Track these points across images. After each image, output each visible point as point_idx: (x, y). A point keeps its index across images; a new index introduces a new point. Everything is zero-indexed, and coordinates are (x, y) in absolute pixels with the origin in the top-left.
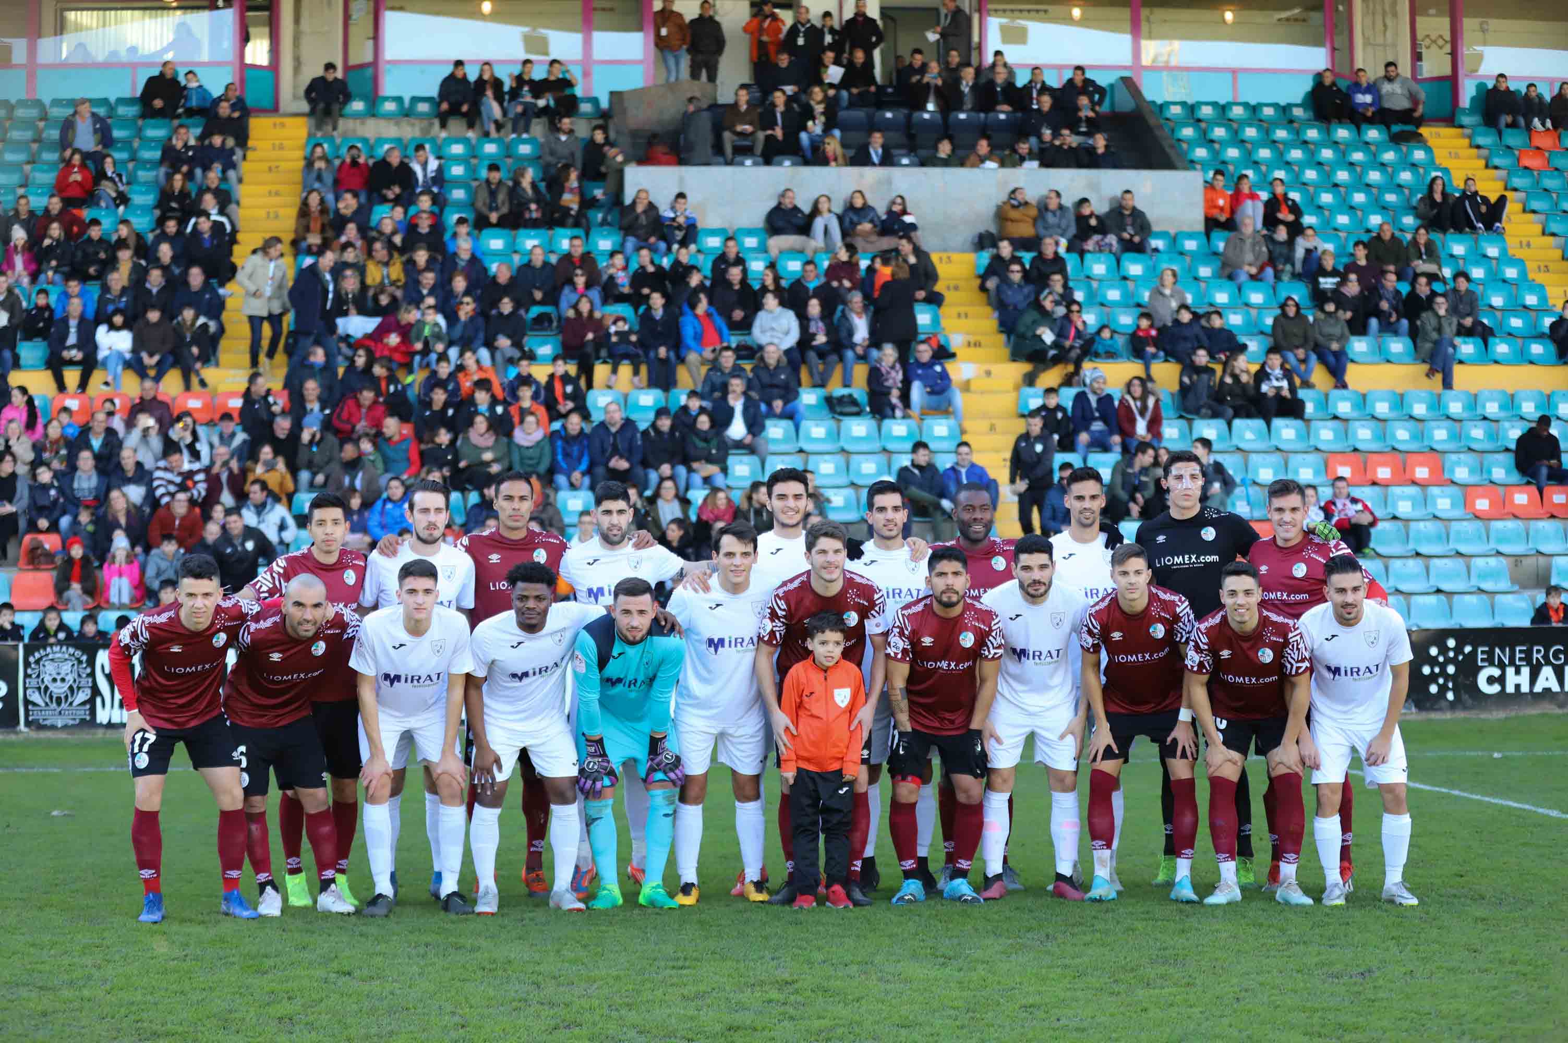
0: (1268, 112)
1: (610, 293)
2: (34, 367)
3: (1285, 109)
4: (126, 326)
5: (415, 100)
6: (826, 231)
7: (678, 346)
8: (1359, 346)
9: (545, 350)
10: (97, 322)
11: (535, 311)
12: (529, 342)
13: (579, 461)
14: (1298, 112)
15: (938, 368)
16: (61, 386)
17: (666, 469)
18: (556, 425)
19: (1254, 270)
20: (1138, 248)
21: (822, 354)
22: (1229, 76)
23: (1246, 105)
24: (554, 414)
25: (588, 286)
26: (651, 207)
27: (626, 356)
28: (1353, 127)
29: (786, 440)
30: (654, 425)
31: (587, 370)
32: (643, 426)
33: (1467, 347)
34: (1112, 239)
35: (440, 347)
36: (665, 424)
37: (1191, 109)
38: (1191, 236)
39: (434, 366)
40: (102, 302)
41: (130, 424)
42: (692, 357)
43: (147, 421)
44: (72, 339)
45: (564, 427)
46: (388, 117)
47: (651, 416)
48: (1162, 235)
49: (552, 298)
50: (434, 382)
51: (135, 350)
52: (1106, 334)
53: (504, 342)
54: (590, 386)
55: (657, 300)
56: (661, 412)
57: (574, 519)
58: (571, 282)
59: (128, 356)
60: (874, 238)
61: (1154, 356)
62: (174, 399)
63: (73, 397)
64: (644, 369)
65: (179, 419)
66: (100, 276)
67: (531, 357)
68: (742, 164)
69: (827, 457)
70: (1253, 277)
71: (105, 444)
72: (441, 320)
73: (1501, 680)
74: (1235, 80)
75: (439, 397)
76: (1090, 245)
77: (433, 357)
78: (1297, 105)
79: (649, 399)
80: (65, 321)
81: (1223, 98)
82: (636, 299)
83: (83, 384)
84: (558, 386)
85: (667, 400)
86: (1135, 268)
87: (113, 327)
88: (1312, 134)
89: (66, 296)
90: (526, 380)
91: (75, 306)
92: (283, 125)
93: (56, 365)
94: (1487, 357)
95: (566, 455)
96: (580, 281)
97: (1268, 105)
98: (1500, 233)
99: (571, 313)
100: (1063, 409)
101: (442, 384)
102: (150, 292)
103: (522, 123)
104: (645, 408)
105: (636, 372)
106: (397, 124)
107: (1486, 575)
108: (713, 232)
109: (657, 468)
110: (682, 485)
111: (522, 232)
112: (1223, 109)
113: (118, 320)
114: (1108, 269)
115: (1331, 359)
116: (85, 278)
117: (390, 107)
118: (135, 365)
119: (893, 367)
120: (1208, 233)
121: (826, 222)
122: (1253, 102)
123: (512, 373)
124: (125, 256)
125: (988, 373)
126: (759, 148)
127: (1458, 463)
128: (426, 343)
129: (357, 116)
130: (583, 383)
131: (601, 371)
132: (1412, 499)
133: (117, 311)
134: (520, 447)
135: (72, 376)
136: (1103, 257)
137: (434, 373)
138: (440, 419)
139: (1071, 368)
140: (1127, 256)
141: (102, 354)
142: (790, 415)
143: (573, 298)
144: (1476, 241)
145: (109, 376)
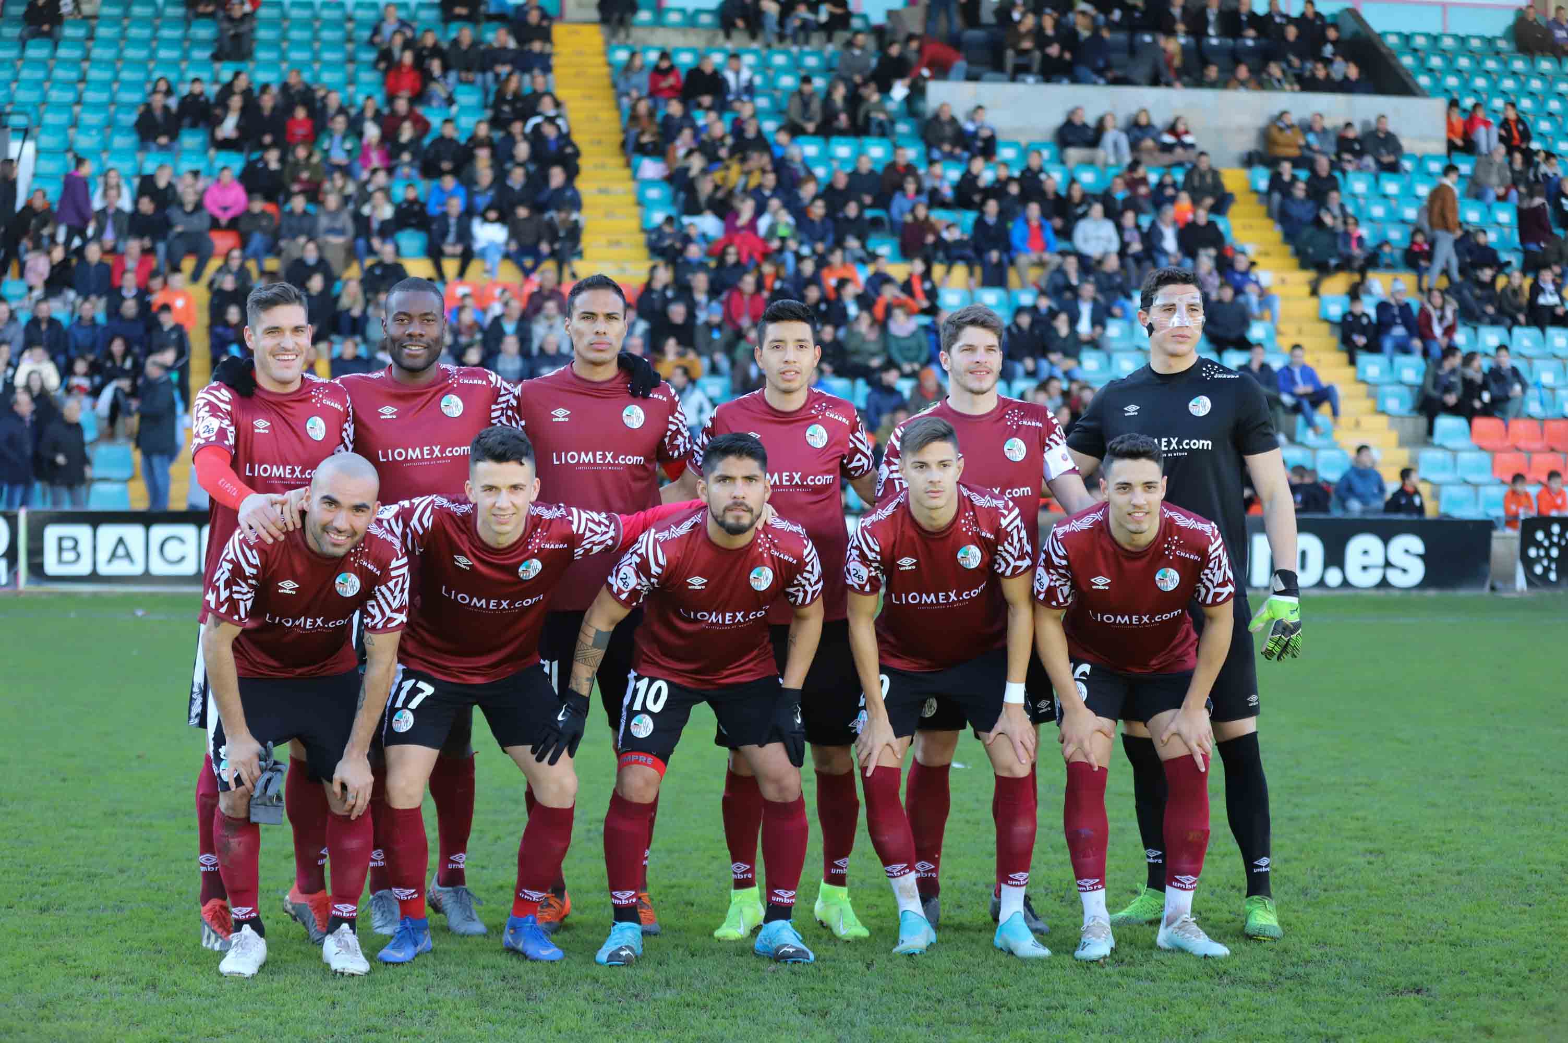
0: (1475, 43)
2: (414, 255)
3: (1490, 41)
4: (499, 220)
5: (699, 12)
6: (1116, 145)
7: (1007, 248)
10: (473, 217)
14: (1502, 44)
16: (441, 272)
18: (924, 320)
19: (1501, 191)
20: (1393, 168)
21: (1138, 258)
22: (1439, 9)
23: (1455, 37)
25: (918, 192)
26: (953, 120)
27: (962, 258)
28: (1554, 59)
29: (1122, 337)
30: (1015, 322)
34: (1369, 161)
35: (795, 246)
36: (1025, 321)
37: (1407, 38)
38: (1435, 158)
42: (1023, 259)
44: (452, 235)
46: (675, 27)
47: (1006, 314)
48: (1411, 157)
49: (883, 201)
51: (509, 243)
52: (1387, 249)
53: (852, 243)
58: (902, 189)
59: (503, 247)
60: (1156, 154)
64: (978, 270)
67: (879, 257)
68: (1024, 81)
70: (1500, 199)
74: (1445, 13)
75: (811, 293)
76: (1348, 165)
77: (791, 255)
78: (1500, 38)
79: (993, 297)
80: (444, 218)
81: (1435, 30)
84: (916, 284)
85: (1009, 297)
86: (1391, 187)
87: (486, 220)
88: (1519, 65)
90: (885, 278)
92: (577, 33)
93: (435, 253)
96: (910, 188)
97: (1474, 37)
100: (1367, 316)
101: (809, 282)
102: (514, 190)
103: (801, 36)
105: (971, 274)
106: (685, 34)
108: (1010, 144)
109: (1021, 362)
111: (835, 140)
112: (1435, 39)
113: (491, 214)
114: (1369, 188)
117: (674, 18)
118: (509, 255)
119: (1210, 274)
120: (1449, 154)
121: (1114, 136)
122: (1462, 33)
124: (483, 156)
125: (1283, 281)
126: (1036, 66)
129: (644, 25)
133: (491, 207)
134: (897, 338)
135: (451, 267)
136: (1362, 176)
139: (1356, 278)
140: (1384, 176)
141: (477, 246)
143: (907, 203)
145: (488, 266)
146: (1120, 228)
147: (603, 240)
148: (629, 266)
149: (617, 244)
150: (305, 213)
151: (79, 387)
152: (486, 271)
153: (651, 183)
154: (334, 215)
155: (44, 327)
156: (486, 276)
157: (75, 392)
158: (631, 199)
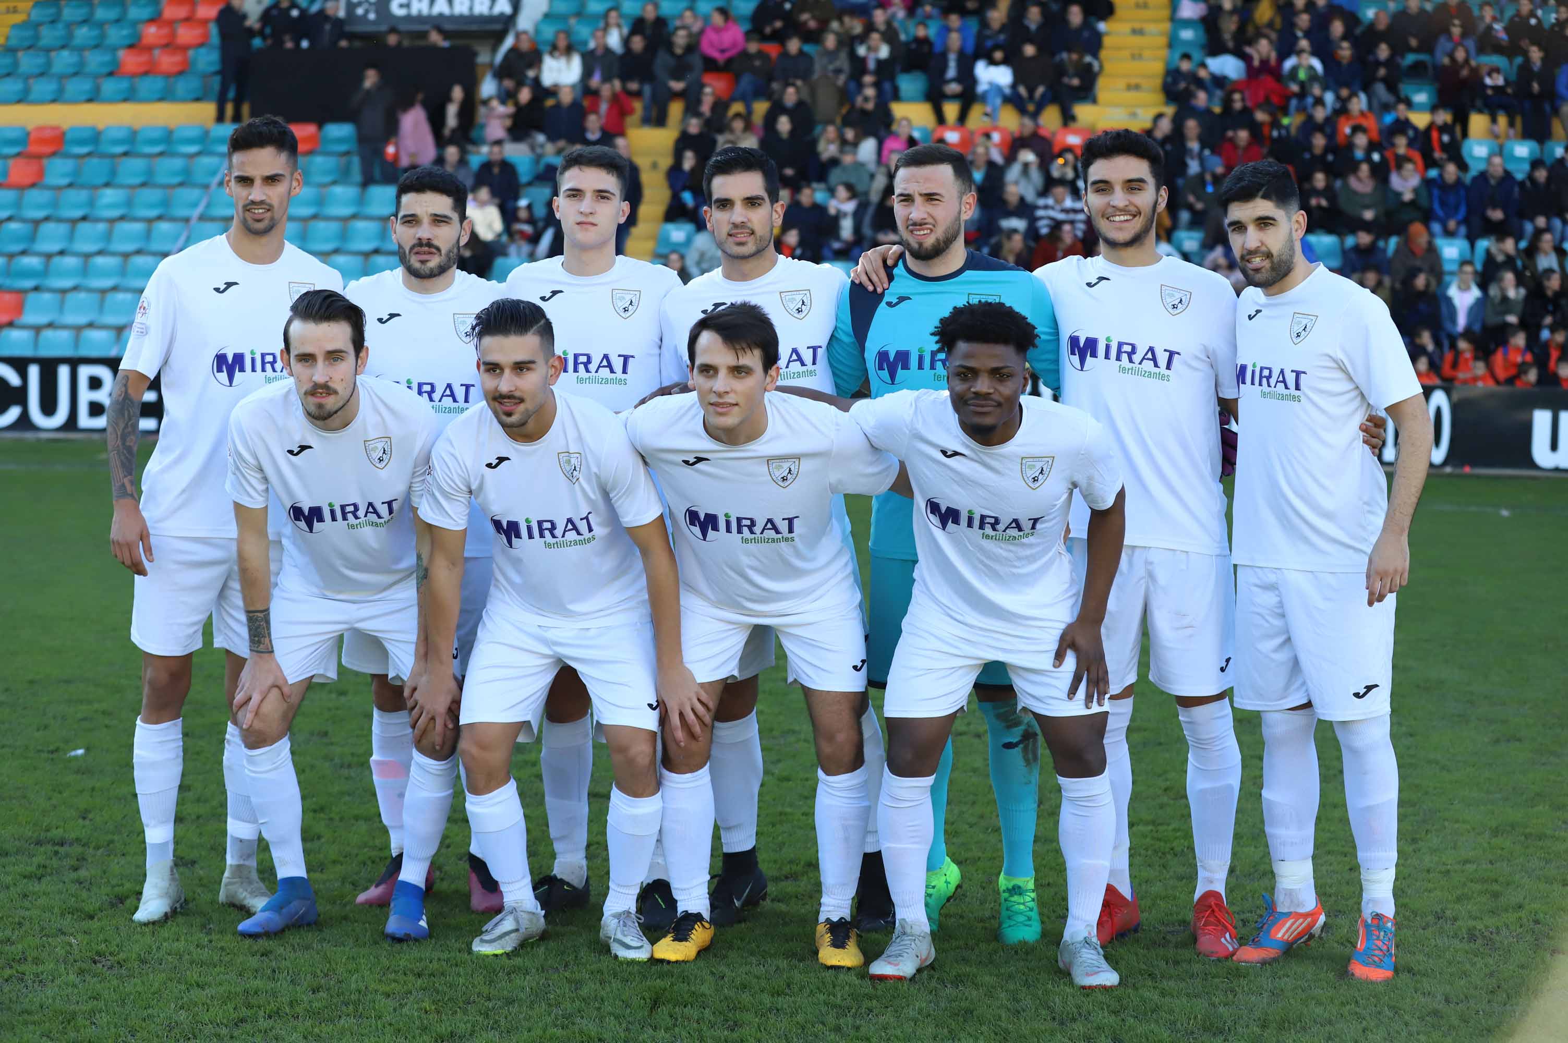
1: (1487, 43)
2: (911, 100)
4: (1005, 62)
9: (1421, 98)
10: (977, 56)
11: (1410, 58)
12: (1405, 88)
13: (1457, 208)
16: (941, 119)
17: (1541, 221)
18: (1433, 173)
24: (1430, 162)
25: (1464, 35)
30: (1530, 177)
31: (1462, 120)
32: (1520, 176)
35: (1317, 90)
36: (1541, 175)
39: (1310, 110)
40: (980, 38)
41: (1011, 158)
43: (1028, 156)
44: (951, 72)
45: (1441, 176)
47: (1526, 167)
50: (1310, 126)
51: (1014, 86)
54: (1465, 134)
55: (1536, 54)
56: (1536, 163)
57: (1453, 267)
58: (1447, 32)
59: (1008, 91)
62: (1054, 134)
63: (953, 129)
64: (1519, 121)
65: (1060, 155)
66: (980, 13)
67: (1409, 104)
71: (987, 177)
72: (1317, 64)
75: (1319, 141)
77: (1310, 100)
79: (1523, 150)
80: (944, 56)
82: (1510, 50)
83: (962, 117)
84: (1435, 135)
85: (1542, 150)
87: (992, 62)
89: (947, 30)
90: (1402, 126)
91: (955, 40)
93: (935, 98)
95: (1443, 204)
96: (1456, 31)
99: (1446, 61)
101: (1320, 128)
102: (1027, 28)
104: (1521, 159)
109: (1532, 220)
110: (1558, 235)
113: (998, 55)
116: (964, 12)
118: (1013, 100)
123: (1389, 119)
128: (1302, 85)
130: (1458, 130)
131: (1478, 122)
133: (997, 47)
135: (951, 110)
137: (1310, 118)
138: (1320, 163)
141: (982, 88)
143: (1449, 46)
145: (988, 109)
147: (1121, 83)
148: (1140, 111)
149: (1137, 87)
150: (801, 53)
151: (522, 233)
152: (987, 115)
153: (1187, 23)
154: (832, 55)
155: (496, 170)
156: (986, 119)
157: (517, 237)
158: (1163, 41)
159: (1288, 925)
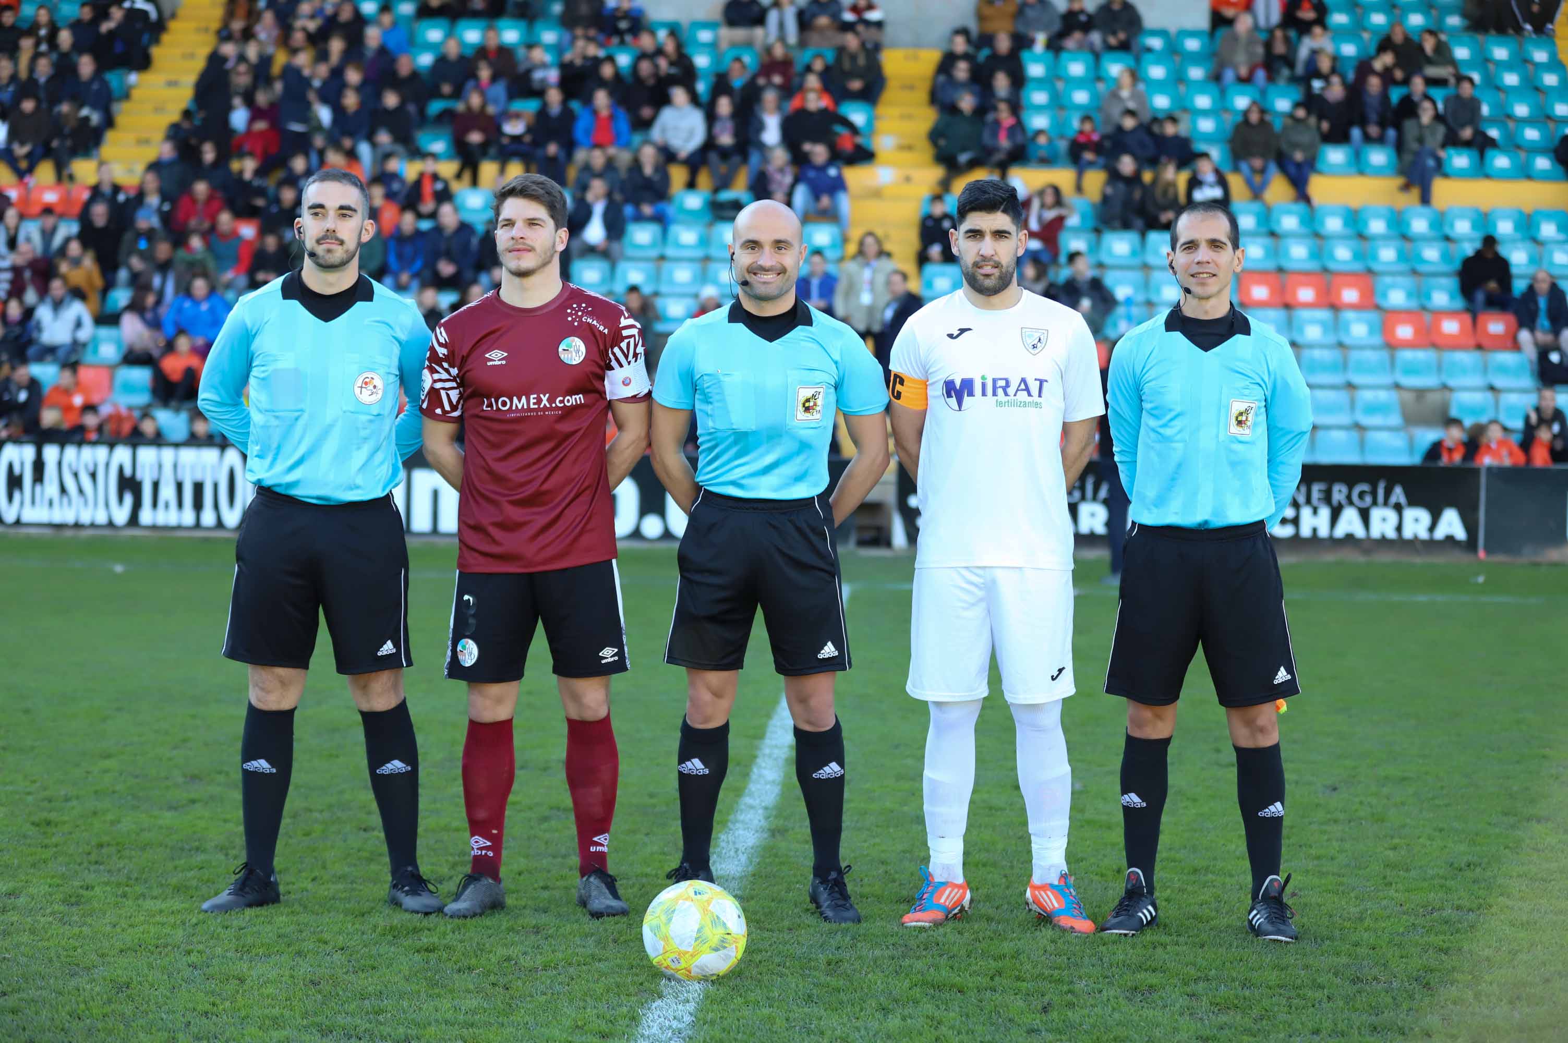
8: (1335, 155)
9: (437, 147)
12: (422, 137)
13: (414, 261)
15: (832, 172)
19: (1244, 72)
21: (722, 153)
27: (521, 154)
29: (653, 245)
33: (1460, 160)
34: (1096, 38)
38: (1193, 34)
48: (1161, 33)
51: (9, 141)
53: (384, 138)
61: (1091, 164)
64: (534, 168)
69: (685, 265)
70: (1242, 80)
73: (1296, 521)
76: (1070, 43)
86: (1115, 68)
90: (391, 177)
94: (1481, 171)
95: (400, 256)
96: (485, 75)
98: (1551, 36)
107: (1372, 409)
114: (1084, 69)
115: (1292, 170)
119: (783, 170)
125: (908, 179)
127: (1394, 286)
132: (1322, 323)
140: (1111, 56)
142: (660, 219)
144: (1521, 46)
146: (711, 117)
159: (947, 892)
